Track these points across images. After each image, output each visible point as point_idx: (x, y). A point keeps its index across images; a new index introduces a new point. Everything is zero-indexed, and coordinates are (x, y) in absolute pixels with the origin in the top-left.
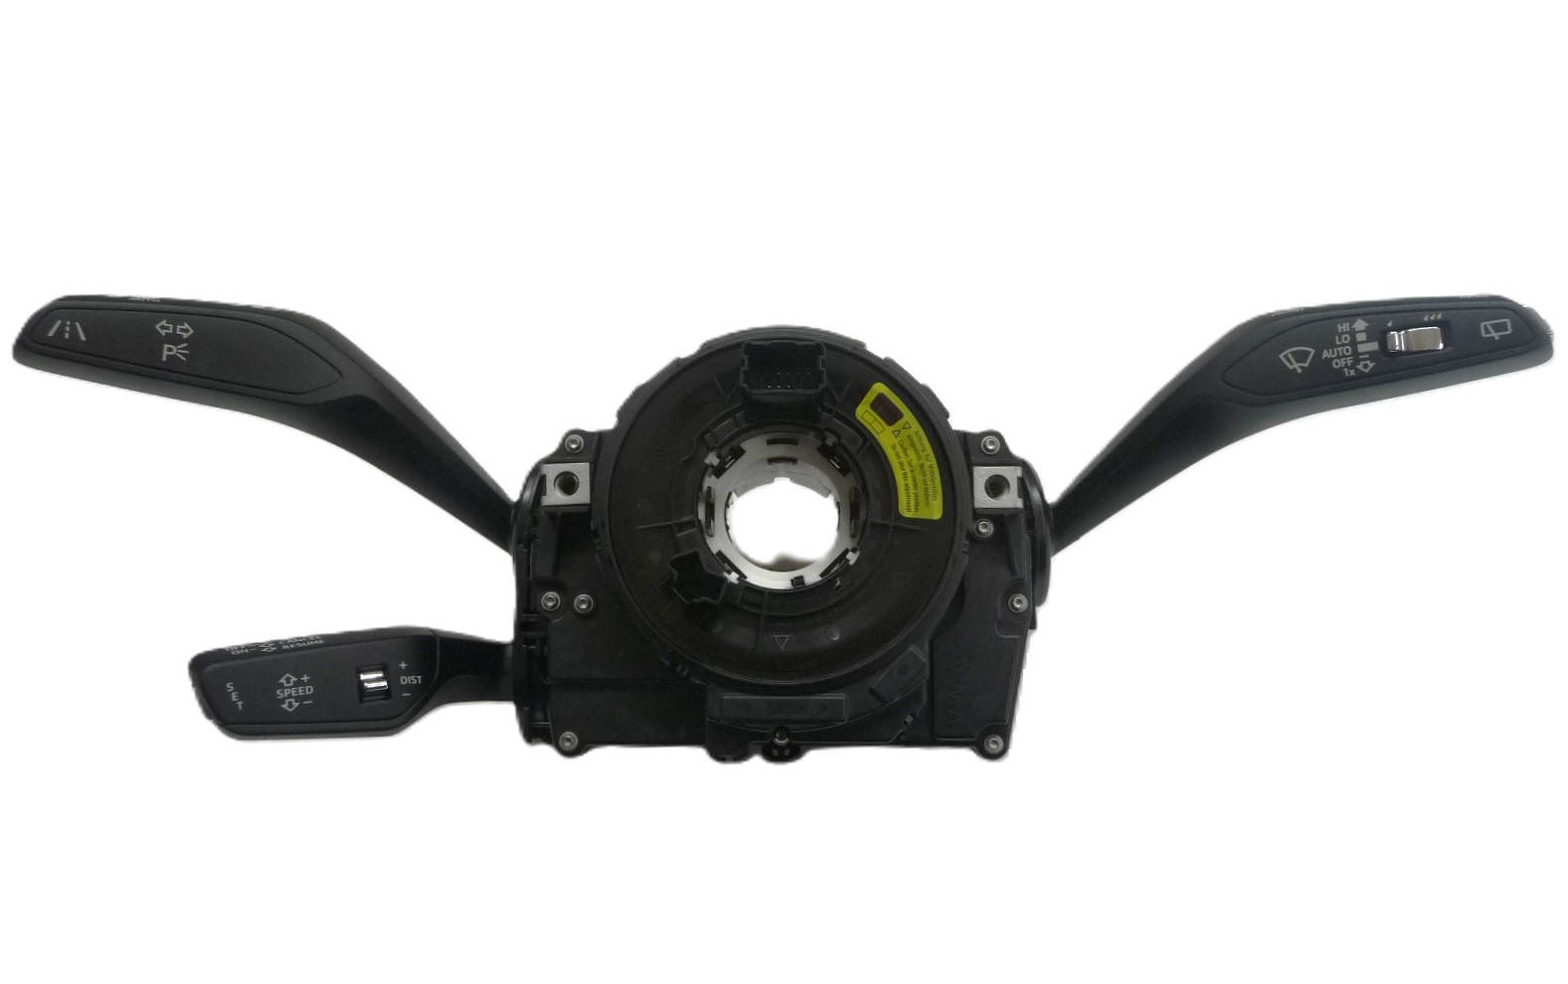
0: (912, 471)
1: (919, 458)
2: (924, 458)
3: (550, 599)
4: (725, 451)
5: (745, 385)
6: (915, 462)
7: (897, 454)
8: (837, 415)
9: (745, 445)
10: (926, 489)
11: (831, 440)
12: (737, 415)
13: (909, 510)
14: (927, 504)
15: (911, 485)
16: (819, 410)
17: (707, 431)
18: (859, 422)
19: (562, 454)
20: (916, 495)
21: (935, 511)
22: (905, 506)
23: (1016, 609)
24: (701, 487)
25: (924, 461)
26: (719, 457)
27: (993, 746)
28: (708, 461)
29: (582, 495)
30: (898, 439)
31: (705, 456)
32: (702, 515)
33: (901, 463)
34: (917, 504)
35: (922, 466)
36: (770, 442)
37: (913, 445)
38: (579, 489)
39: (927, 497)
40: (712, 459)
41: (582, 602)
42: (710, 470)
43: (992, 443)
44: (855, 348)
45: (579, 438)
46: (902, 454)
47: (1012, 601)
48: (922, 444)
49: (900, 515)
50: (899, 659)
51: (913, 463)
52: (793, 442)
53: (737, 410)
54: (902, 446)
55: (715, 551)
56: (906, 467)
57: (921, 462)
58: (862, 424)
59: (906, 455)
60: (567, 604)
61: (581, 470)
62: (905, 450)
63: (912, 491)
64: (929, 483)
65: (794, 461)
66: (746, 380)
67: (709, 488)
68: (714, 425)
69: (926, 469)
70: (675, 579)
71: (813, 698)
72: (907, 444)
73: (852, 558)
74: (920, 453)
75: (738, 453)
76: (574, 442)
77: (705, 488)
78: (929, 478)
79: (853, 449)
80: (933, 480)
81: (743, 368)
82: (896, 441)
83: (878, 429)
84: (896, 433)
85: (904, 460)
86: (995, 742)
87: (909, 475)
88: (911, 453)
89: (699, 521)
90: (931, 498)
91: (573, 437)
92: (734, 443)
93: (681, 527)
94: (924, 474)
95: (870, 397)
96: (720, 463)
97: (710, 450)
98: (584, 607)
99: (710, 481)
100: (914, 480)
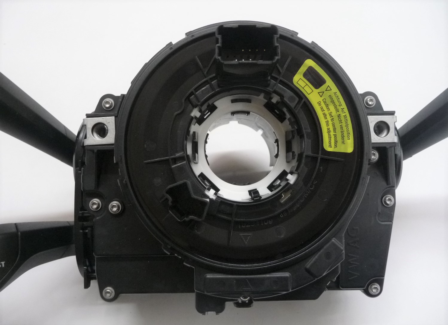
0: (332, 120)
1: (337, 111)
2: (340, 110)
3: (95, 203)
4: (204, 107)
5: (219, 58)
6: (334, 113)
7: (322, 109)
8: (282, 82)
9: (216, 104)
10: (342, 132)
11: (275, 99)
12: (213, 82)
13: (330, 146)
14: (343, 142)
15: (331, 129)
16: (269, 78)
17: (192, 94)
18: (295, 86)
19: (100, 111)
20: (335, 136)
21: (349, 147)
22: (328, 144)
23: (388, 204)
24: (188, 132)
25: (340, 112)
26: (200, 111)
27: (374, 290)
28: (193, 114)
29: (110, 138)
30: (323, 98)
31: (191, 111)
32: (189, 151)
33: (325, 115)
34: (336, 142)
35: (339, 116)
36: (233, 101)
37: (333, 102)
38: (108, 134)
39: (343, 137)
40: (196, 113)
41: (114, 206)
42: (194, 121)
43: (371, 100)
44: (292, 36)
45: (111, 101)
46: (325, 108)
47: (385, 199)
48: (339, 102)
49: (326, 151)
50: (325, 247)
51: (333, 114)
52: (248, 101)
53: (212, 79)
54: (325, 102)
55: (197, 173)
56: (328, 116)
57: (338, 113)
58: (297, 88)
59: (328, 109)
60: (104, 208)
61: (109, 122)
62: (327, 106)
63: (332, 133)
64: (345, 128)
65: (248, 113)
66: (220, 55)
67: (194, 133)
68: (197, 89)
69: (342, 118)
70: (170, 203)
71: (268, 276)
72: (328, 101)
73: (292, 179)
74: (338, 107)
75: (212, 109)
76: (107, 103)
77: (191, 133)
78: (344, 124)
79: (292, 105)
80: (347, 126)
81: (217, 45)
82: (321, 99)
83: (309, 91)
84: (321, 94)
85: (326, 112)
86: (376, 288)
87: (330, 123)
88: (332, 107)
89: (188, 156)
90: (346, 138)
91: (108, 100)
92: (210, 102)
93: (175, 160)
94: (341, 122)
95: (303, 69)
96: (200, 116)
97: (194, 106)
98: (115, 209)
99: (194, 128)
100: (334, 125)
